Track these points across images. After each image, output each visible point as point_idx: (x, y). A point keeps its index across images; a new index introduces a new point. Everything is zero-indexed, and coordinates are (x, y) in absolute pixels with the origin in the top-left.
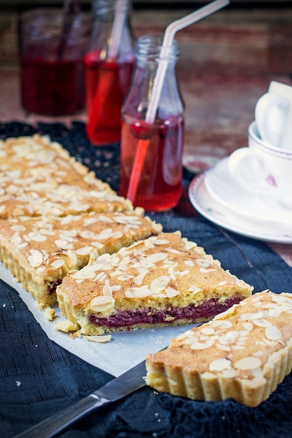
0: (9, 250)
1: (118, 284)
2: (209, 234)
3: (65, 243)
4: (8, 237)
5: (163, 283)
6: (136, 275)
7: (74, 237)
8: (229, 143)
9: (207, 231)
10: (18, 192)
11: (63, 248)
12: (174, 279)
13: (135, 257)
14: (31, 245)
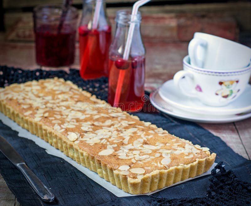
0: (54, 133)
1: (115, 144)
2: (165, 122)
3: (87, 128)
4: (51, 126)
5: (140, 142)
6: (124, 139)
7: (91, 125)
8: (164, 77)
9: (163, 120)
10: (53, 106)
11: (87, 131)
12: (146, 140)
13: (120, 131)
14: (67, 130)
